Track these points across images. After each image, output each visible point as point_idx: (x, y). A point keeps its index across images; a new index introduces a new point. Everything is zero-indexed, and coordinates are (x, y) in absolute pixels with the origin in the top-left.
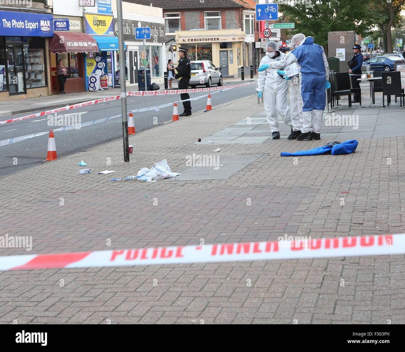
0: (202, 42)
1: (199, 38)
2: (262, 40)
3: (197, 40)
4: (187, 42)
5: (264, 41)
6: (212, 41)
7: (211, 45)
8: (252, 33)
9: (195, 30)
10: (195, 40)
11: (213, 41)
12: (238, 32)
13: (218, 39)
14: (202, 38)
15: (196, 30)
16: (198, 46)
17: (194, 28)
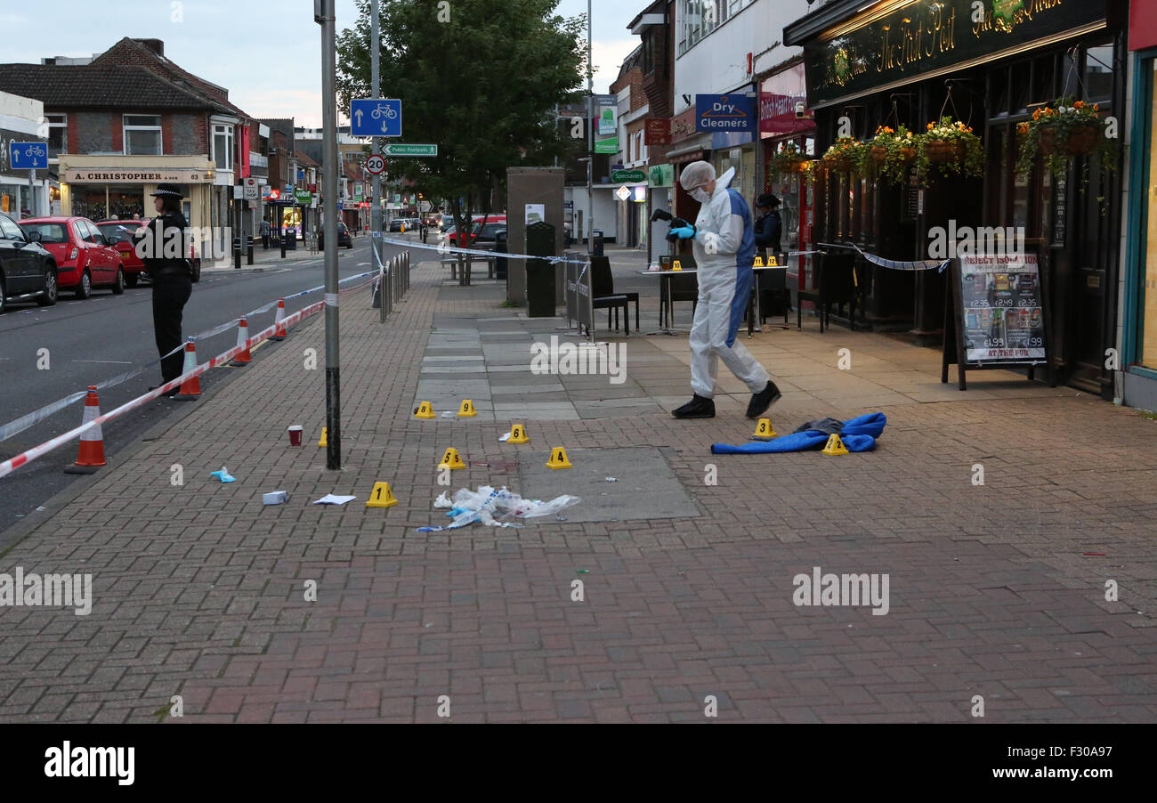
0: (121, 181)
1: (114, 173)
2: (246, 181)
3: (109, 176)
4: (87, 180)
5: (251, 184)
6: (144, 181)
7: (143, 190)
8: (230, 167)
9: (101, 153)
10: (106, 176)
11: (148, 181)
12: (201, 162)
13: (158, 176)
14: (120, 173)
15: (105, 154)
16: (110, 190)
17: (99, 150)
